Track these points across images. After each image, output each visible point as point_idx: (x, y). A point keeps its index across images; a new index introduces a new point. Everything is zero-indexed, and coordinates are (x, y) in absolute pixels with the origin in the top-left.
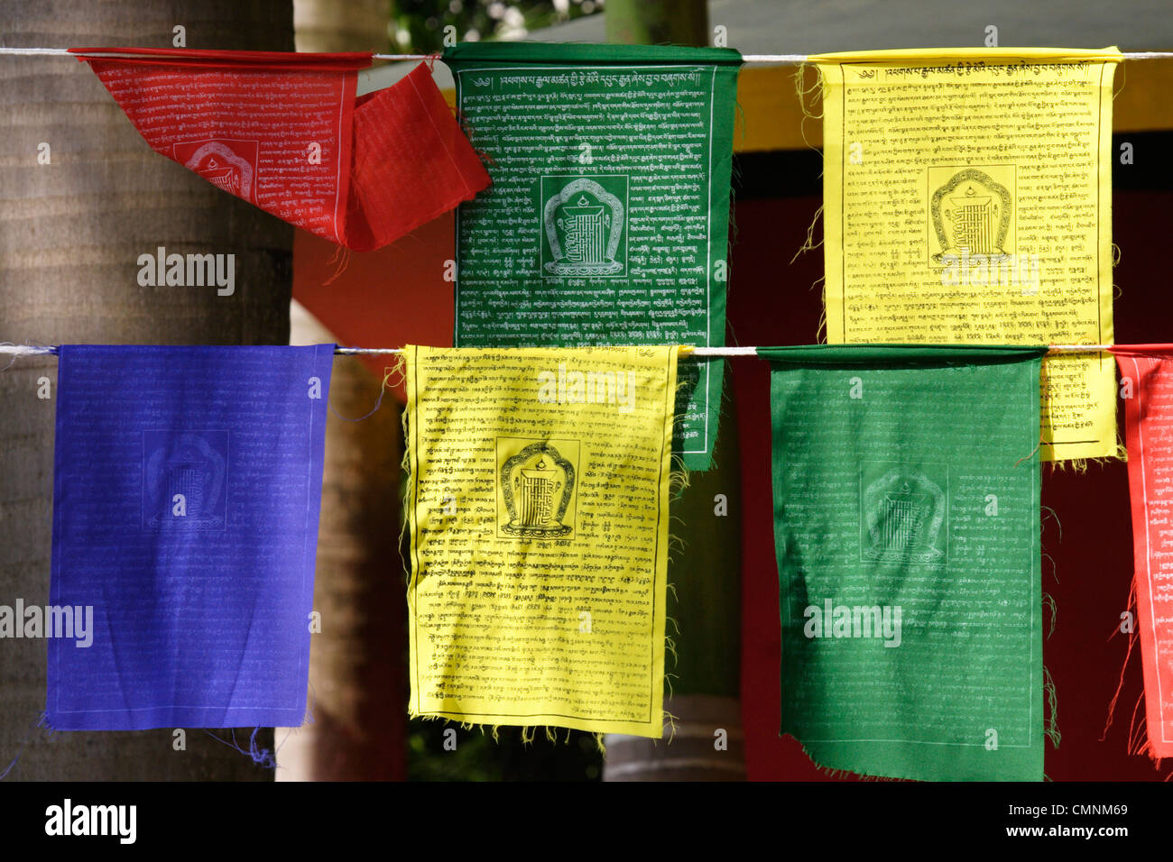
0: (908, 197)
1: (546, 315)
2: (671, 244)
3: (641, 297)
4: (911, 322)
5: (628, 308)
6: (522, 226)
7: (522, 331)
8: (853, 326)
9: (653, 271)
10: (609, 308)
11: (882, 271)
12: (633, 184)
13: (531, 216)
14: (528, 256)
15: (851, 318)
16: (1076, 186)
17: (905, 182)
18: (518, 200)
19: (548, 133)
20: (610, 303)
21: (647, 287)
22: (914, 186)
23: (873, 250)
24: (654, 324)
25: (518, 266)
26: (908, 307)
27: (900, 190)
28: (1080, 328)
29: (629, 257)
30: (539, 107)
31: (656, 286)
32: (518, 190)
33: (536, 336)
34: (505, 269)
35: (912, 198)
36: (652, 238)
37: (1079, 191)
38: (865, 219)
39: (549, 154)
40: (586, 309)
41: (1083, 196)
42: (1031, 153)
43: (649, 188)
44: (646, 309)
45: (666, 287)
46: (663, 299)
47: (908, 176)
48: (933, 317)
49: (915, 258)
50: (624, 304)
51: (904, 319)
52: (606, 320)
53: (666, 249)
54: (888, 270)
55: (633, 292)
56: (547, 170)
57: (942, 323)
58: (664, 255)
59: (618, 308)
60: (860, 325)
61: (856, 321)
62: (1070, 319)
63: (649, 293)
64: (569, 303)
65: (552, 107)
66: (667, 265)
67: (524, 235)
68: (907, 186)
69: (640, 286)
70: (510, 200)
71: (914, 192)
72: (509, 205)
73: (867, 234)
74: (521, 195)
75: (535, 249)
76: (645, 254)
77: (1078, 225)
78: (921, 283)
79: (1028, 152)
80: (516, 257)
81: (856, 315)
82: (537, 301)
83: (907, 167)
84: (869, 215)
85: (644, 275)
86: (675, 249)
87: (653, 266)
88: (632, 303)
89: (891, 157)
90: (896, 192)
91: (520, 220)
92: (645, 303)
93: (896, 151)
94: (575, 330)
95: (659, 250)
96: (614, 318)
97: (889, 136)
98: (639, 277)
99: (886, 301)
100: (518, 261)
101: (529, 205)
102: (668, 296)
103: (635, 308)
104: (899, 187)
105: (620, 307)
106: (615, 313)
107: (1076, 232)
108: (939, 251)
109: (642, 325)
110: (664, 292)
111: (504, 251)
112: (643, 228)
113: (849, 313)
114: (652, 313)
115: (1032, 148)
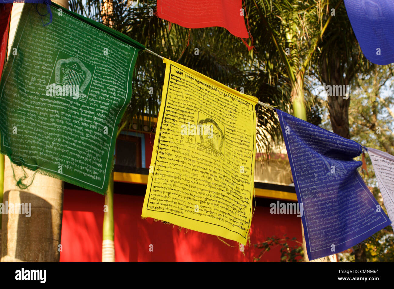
0: (190, 119)
1: (45, 104)
2: (110, 95)
3: (92, 110)
4: (185, 165)
5: (84, 113)
6: (44, 66)
7: (31, 108)
8: (160, 160)
9: (100, 102)
10: (76, 110)
11: (176, 142)
12: (97, 69)
13: (50, 63)
14: (43, 79)
15: (160, 156)
16: (246, 141)
17: (190, 113)
18: (46, 55)
19: (66, 37)
20: (76, 108)
21: (96, 107)
22: (193, 116)
23: (173, 133)
24: (94, 122)
25: (37, 82)
26: (185, 158)
27: (187, 115)
28: (244, 192)
29: (90, 93)
30: (65, 26)
31: (99, 108)
32: (47, 51)
33: (37, 112)
34: (31, 81)
35: (191, 119)
36: (102, 90)
37: (247, 143)
38: (172, 121)
39: (65, 44)
40: (65, 106)
41: (248, 146)
42: (230, 125)
43: (104, 72)
44: (93, 115)
45: (103, 109)
46: (101, 114)
47: (191, 111)
48: (194, 166)
49: (190, 141)
50: (83, 111)
51: (183, 162)
52: (73, 114)
53: (107, 96)
54: (179, 142)
55: (88, 107)
56: (62, 49)
57: (197, 169)
58: (106, 97)
59: (80, 112)
60: (163, 160)
61: (162, 158)
62: (241, 187)
63: (95, 110)
64: (58, 102)
65: (70, 29)
66: (107, 102)
67: (44, 70)
68: (190, 115)
69: (92, 106)
70: (42, 54)
71: (193, 117)
72: (41, 56)
73: (171, 126)
74: (48, 54)
75: (47, 77)
76: (97, 95)
77: (245, 156)
78: (191, 151)
79: (229, 124)
80: (37, 78)
81: (162, 156)
82: (42, 98)
83: (190, 108)
84: (174, 120)
85: (95, 102)
86: (111, 97)
87: (100, 100)
88: (86, 111)
89: (185, 103)
90: (185, 115)
91: (44, 63)
92: (93, 113)
93: (187, 101)
94: (57, 113)
95: (104, 95)
96: (77, 115)
97: (185, 95)
98: (93, 102)
99: (176, 153)
100: (38, 80)
101: (50, 58)
102: (104, 113)
103: (88, 114)
104: (187, 114)
105: (81, 111)
106: (78, 113)
107: (244, 158)
108: (200, 142)
109: (89, 121)
110: (103, 111)
111: (33, 74)
112: (99, 85)
113: (159, 154)
114: (95, 118)
115: (230, 123)
